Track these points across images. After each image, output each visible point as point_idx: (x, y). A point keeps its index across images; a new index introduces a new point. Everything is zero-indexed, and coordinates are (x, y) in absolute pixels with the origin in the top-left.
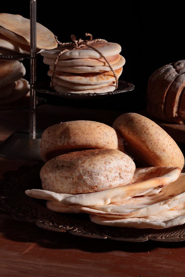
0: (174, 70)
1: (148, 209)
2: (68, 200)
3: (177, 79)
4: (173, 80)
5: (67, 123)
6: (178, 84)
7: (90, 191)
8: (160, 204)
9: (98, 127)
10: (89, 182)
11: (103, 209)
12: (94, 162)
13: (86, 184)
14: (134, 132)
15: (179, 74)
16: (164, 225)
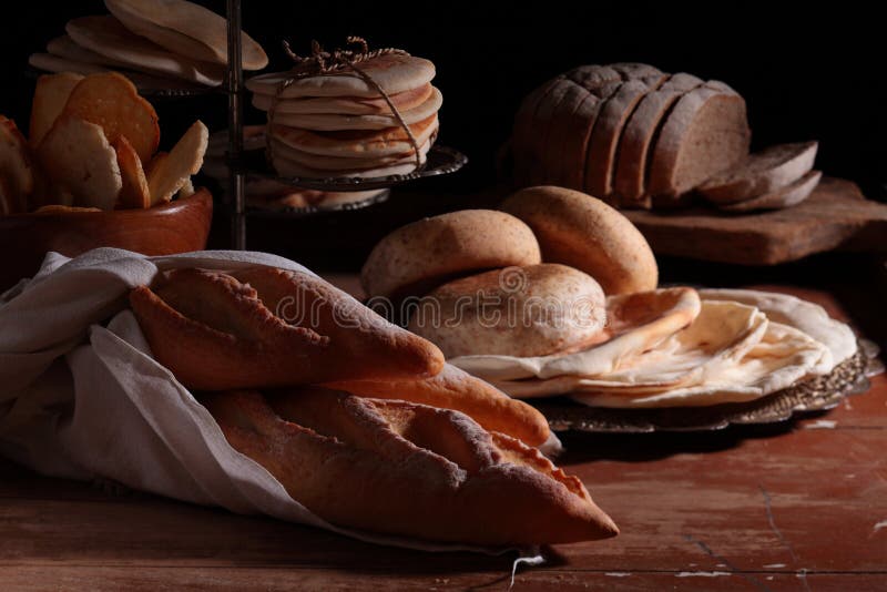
0: (583, 91)
1: (705, 369)
2: (554, 366)
3: (604, 110)
4: (596, 114)
5: (445, 218)
6: (611, 121)
7: (549, 351)
8: (724, 358)
9: (505, 220)
10: (547, 333)
11: (619, 378)
12: (549, 291)
13: (543, 337)
14: (572, 225)
15: (601, 97)
16: (758, 391)
